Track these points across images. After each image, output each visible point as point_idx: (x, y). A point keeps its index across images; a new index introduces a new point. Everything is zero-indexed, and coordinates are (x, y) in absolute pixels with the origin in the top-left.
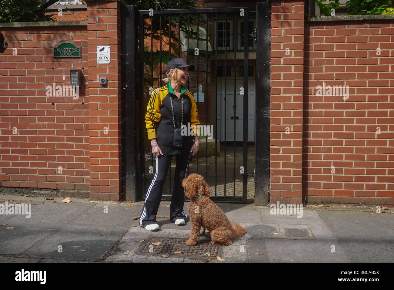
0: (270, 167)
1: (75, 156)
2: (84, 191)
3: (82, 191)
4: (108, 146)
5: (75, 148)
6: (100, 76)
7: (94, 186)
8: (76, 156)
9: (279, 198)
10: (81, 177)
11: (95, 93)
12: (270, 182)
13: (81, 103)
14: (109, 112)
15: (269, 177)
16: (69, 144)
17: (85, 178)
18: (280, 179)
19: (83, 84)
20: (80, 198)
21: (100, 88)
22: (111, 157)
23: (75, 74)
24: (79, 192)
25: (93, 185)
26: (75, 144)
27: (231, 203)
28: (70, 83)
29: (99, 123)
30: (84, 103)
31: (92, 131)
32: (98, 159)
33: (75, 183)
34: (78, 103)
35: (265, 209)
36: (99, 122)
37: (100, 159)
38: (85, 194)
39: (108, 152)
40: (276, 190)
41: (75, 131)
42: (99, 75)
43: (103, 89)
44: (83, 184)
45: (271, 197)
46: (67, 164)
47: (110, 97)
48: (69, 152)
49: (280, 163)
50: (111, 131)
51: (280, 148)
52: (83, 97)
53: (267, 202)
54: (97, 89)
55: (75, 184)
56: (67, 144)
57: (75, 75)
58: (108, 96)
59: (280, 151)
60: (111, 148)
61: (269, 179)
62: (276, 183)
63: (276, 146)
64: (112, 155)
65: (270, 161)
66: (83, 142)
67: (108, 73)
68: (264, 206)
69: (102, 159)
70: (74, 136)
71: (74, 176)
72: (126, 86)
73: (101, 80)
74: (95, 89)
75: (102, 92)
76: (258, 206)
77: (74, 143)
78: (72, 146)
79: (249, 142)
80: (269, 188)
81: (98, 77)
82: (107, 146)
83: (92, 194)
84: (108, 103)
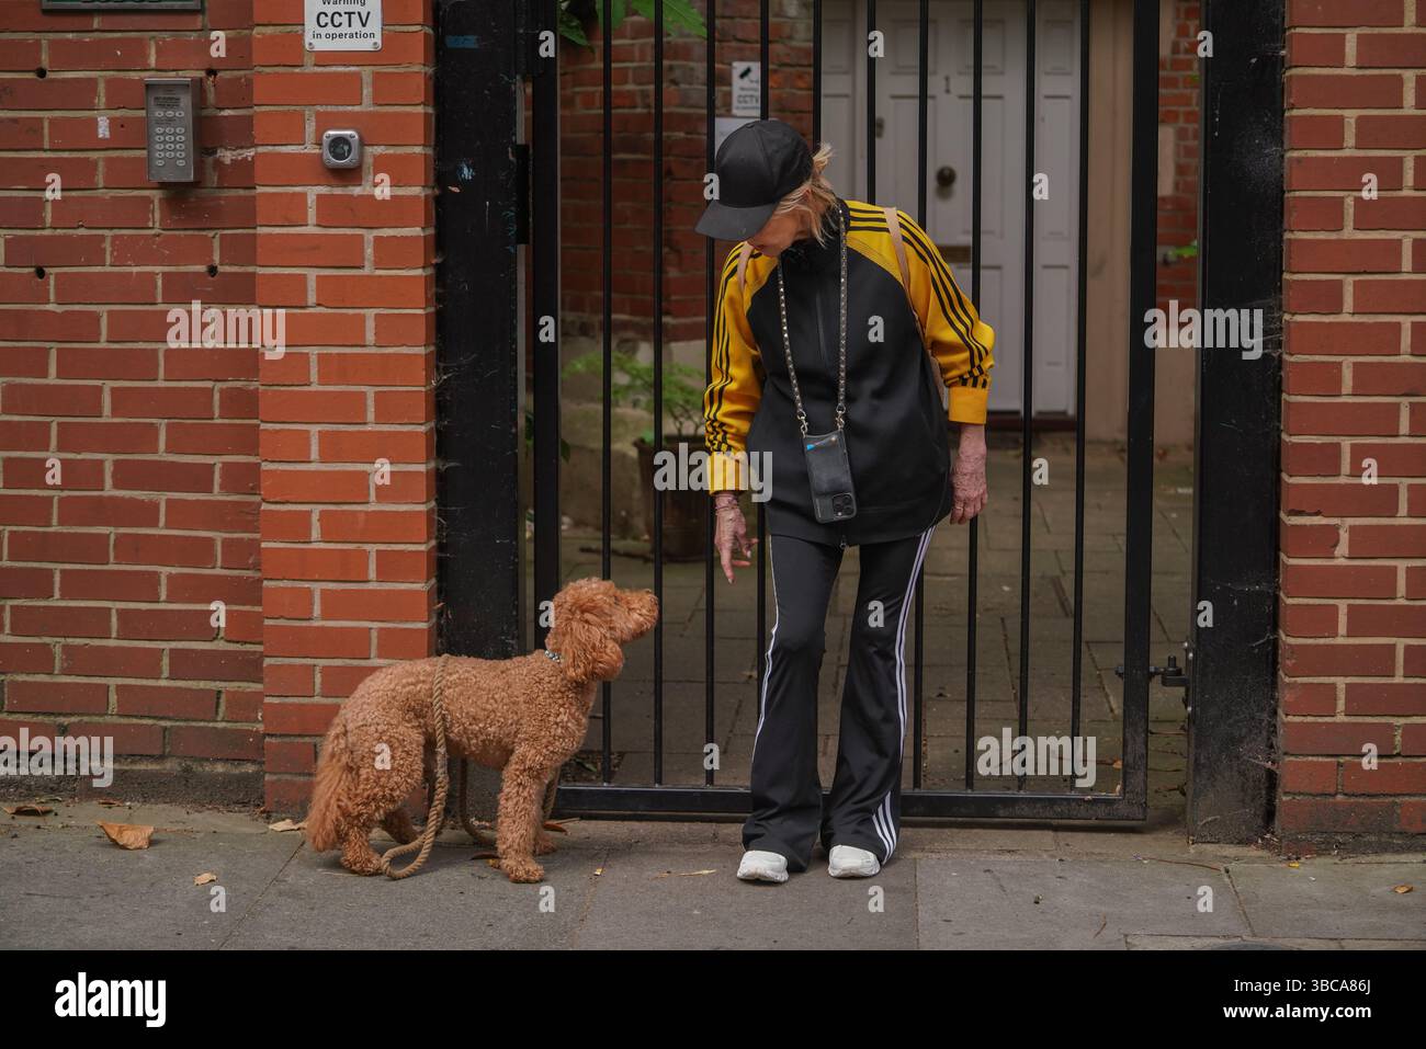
0: (1275, 627)
1: (165, 571)
2: (220, 768)
3: (208, 768)
4: (366, 513)
5: (167, 526)
6: (324, 122)
7: (287, 740)
8: (174, 570)
9: (1331, 800)
10: (202, 685)
11: (292, 211)
12: (1275, 713)
13: (202, 268)
14: (370, 325)
15: (1274, 685)
16: (132, 500)
17: (223, 697)
18: (1335, 699)
19: (210, 160)
20: (200, 805)
21: (324, 190)
22: (383, 576)
23: (170, 107)
24: (187, 770)
25: (281, 736)
26: (169, 501)
27: (1056, 829)
28: (145, 152)
29: (315, 387)
30: (221, 269)
31: (277, 432)
32: (306, 585)
33: (168, 724)
34: (183, 269)
35: (1252, 861)
36: (314, 376)
37: (317, 587)
38: (228, 782)
39: (367, 547)
40: (1310, 758)
41: (168, 425)
42: (318, 114)
43: (338, 191)
44: (211, 725)
45: (1286, 793)
46: (121, 613)
47: (377, 239)
48: (133, 548)
49: (1335, 608)
50: (386, 428)
51: (1336, 528)
52: (211, 234)
53: (1260, 821)
54: (303, 196)
55: (165, 729)
56: (122, 499)
57: (170, 113)
58: (369, 235)
59: (1335, 545)
60: (381, 527)
61: (1273, 698)
62: (1310, 719)
63: (1317, 513)
64: (390, 566)
65: (1276, 599)
66: (209, 490)
67: (367, 106)
68: (1240, 842)
69: (331, 586)
70: (162, 456)
71: (163, 683)
72: (467, 173)
73: (330, 146)
74: (294, 194)
75: (331, 211)
76: (1209, 848)
77: (163, 497)
78: (147, 514)
79: (1040, 413)
80: (1271, 747)
81: (310, 128)
82: (362, 518)
83: (273, 783)
84: (367, 271)
